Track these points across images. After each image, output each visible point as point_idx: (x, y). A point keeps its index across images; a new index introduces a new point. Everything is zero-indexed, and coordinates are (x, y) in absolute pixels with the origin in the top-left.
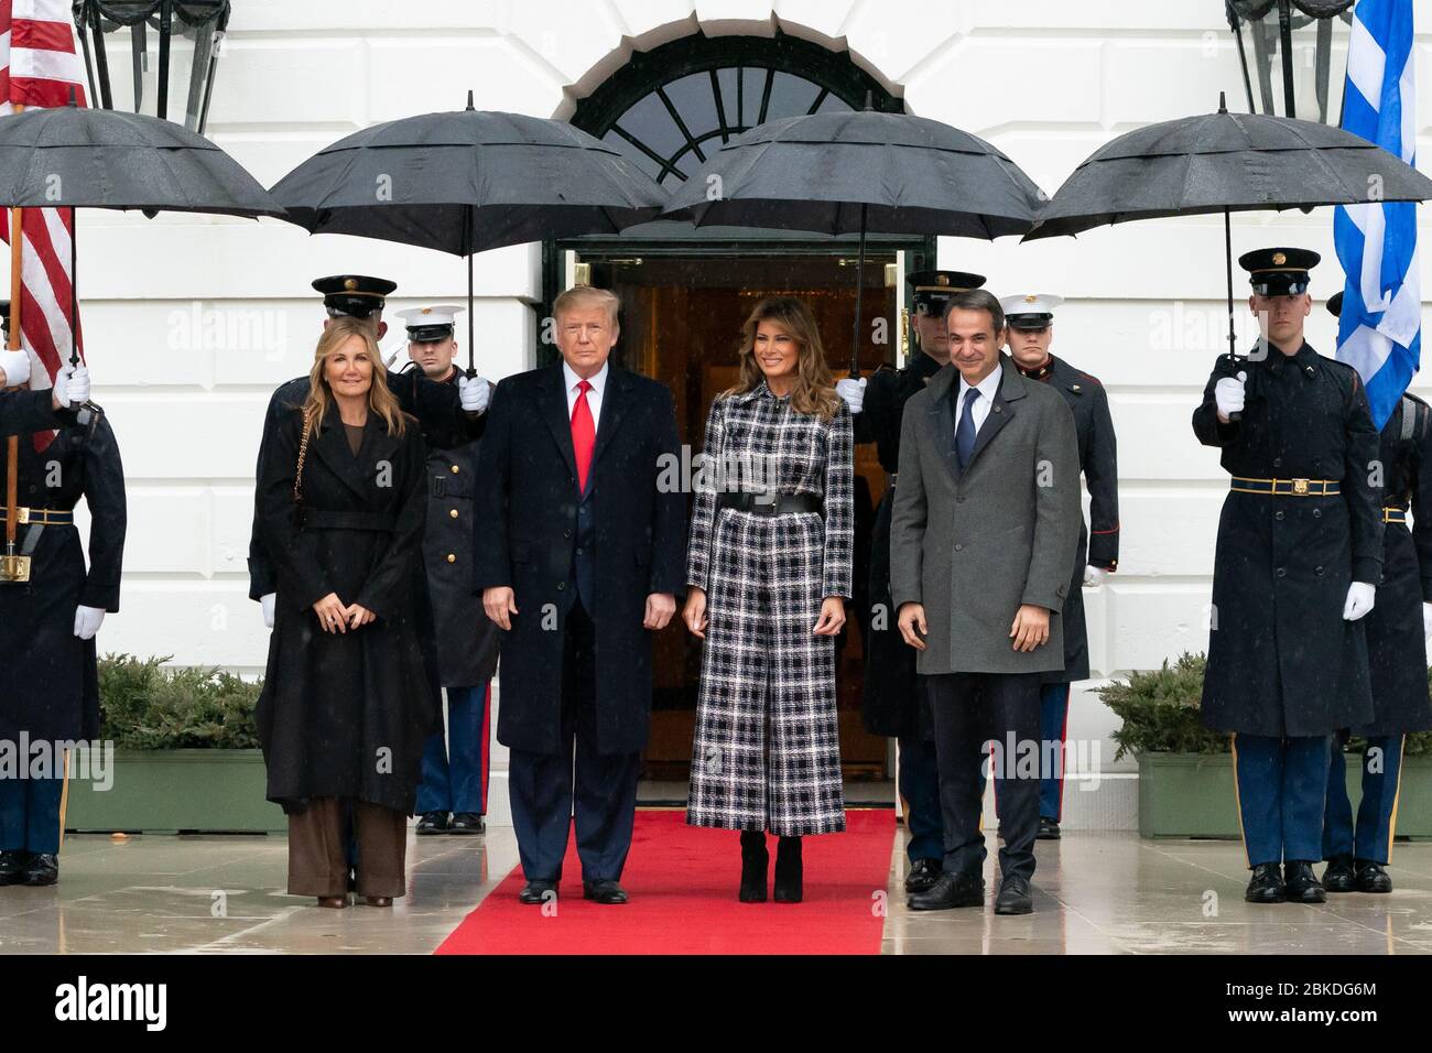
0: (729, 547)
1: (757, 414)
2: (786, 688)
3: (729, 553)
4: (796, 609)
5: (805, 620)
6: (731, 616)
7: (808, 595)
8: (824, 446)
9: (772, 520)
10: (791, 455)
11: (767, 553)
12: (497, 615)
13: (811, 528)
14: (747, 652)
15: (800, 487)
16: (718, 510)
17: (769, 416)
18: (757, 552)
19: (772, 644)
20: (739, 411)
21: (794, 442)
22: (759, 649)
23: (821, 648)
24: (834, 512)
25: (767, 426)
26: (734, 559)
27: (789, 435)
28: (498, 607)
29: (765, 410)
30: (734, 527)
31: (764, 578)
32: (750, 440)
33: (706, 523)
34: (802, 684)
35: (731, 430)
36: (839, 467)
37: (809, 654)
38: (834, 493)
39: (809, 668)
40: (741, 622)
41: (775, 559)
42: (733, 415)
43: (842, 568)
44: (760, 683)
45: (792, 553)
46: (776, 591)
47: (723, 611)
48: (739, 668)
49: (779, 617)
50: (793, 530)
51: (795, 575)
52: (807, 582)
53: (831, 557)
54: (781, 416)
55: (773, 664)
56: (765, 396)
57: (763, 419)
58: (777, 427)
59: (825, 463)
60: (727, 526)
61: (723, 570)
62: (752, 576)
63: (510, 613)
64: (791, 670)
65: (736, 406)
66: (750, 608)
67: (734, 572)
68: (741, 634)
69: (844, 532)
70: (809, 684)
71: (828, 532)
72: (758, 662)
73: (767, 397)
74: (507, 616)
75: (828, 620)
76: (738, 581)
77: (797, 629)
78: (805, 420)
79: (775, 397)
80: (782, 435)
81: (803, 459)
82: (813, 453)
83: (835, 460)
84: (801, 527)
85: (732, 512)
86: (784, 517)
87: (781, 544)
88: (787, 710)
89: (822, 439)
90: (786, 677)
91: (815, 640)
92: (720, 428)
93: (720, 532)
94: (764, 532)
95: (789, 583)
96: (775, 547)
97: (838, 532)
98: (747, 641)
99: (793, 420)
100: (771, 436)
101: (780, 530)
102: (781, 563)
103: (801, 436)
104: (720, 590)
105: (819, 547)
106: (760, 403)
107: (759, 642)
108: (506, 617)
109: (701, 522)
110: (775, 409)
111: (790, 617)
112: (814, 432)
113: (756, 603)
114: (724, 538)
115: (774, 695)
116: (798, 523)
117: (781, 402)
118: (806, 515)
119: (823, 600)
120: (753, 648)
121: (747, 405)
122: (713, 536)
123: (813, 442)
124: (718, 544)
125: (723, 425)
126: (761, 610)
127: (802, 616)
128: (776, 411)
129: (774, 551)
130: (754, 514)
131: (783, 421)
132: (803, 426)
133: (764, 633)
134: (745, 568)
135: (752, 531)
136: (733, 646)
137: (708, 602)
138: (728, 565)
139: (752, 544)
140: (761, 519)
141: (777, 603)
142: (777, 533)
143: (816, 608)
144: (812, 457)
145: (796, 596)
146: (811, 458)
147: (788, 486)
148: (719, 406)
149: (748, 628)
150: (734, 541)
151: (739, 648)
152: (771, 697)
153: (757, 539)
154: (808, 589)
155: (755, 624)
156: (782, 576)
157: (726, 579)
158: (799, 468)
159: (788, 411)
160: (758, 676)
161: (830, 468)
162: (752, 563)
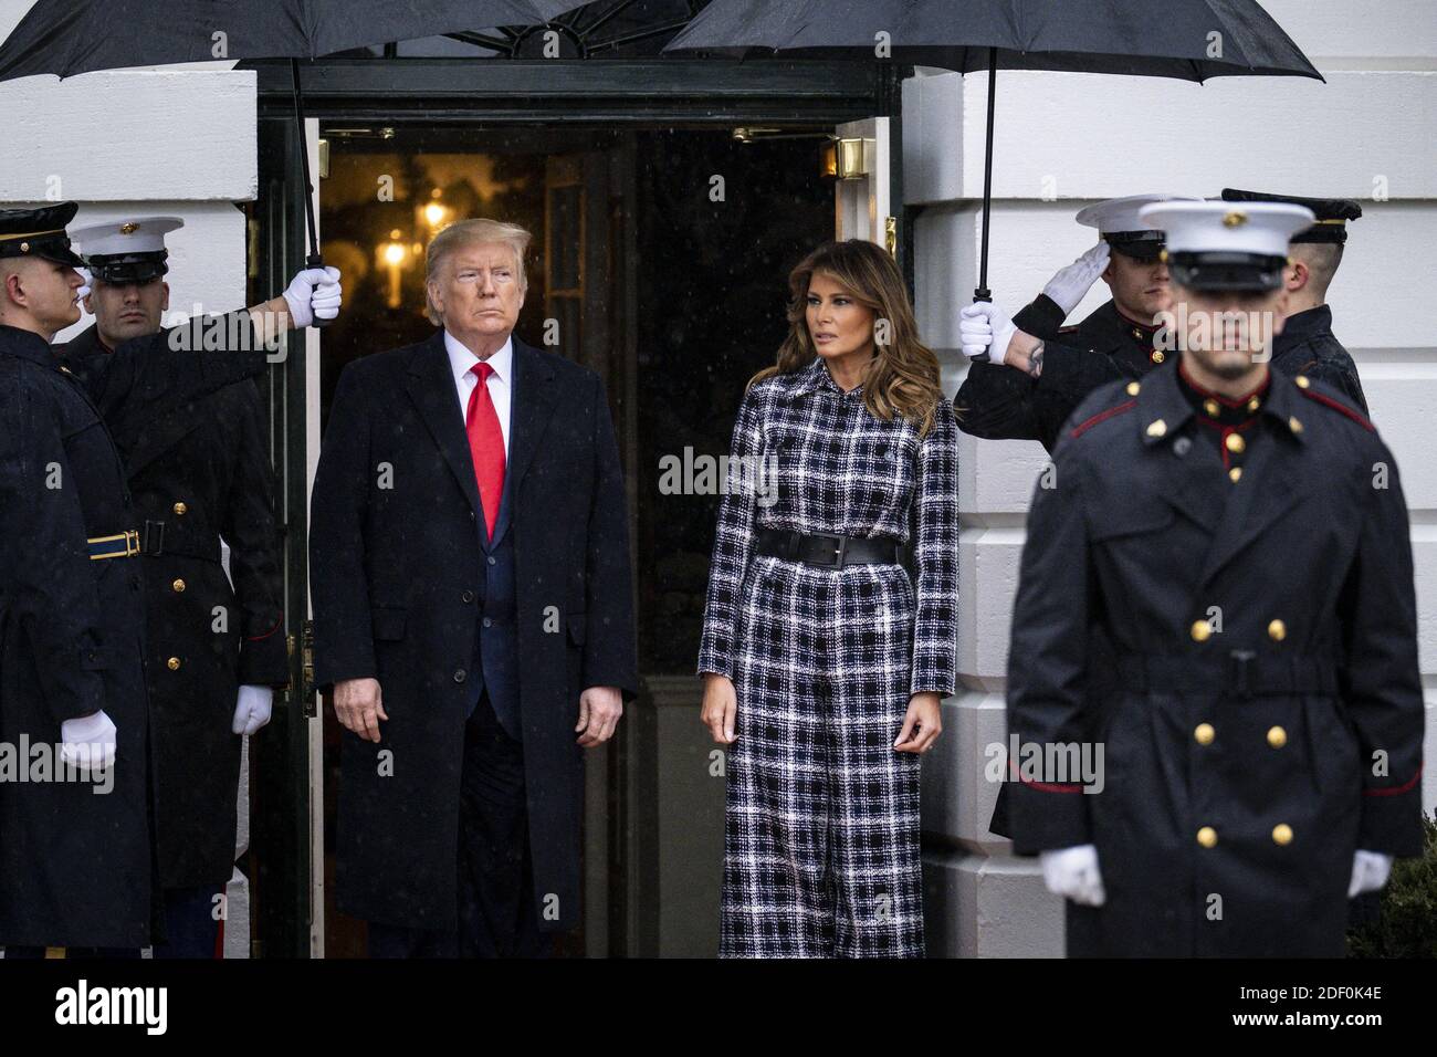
0: (769, 615)
1: (814, 415)
2: (858, 828)
3: (768, 625)
4: (872, 709)
5: (884, 725)
6: (775, 719)
7: (888, 687)
8: (915, 465)
9: (835, 575)
10: (867, 478)
11: (828, 625)
12: (360, 722)
13: (894, 587)
14: (801, 773)
15: (878, 527)
16: (751, 560)
17: (832, 419)
18: (812, 623)
19: (835, 760)
20: (786, 411)
21: (871, 459)
22: (819, 769)
23: (905, 768)
24: (931, 565)
25: (829, 434)
26: (777, 633)
27: (863, 448)
28: (363, 708)
29: (825, 409)
30: (777, 585)
31: (823, 663)
32: (804, 453)
33: (734, 579)
34: (882, 821)
35: (774, 439)
36: (939, 498)
37: (891, 777)
38: (931, 537)
39: (891, 797)
40: (791, 728)
41: (838, 633)
42: (777, 417)
43: (942, 649)
44: (820, 819)
45: (865, 625)
46: (841, 681)
47: (762, 712)
48: (791, 798)
49: (845, 721)
50: (868, 589)
51: (869, 659)
52: (887, 669)
53: (926, 633)
54: (849, 421)
55: (836, 790)
56: (825, 388)
57: (822, 424)
58: (845, 435)
59: (917, 491)
60: (766, 583)
61: (759, 651)
62: (803, 659)
63: (379, 719)
64: (865, 801)
65: (781, 402)
66: (802, 708)
67: (777, 654)
68: (791, 746)
69: (945, 595)
70: (891, 821)
71: (921, 595)
72: (817, 787)
73: (830, 390)
74: (376, 723)
75: (916, 728)
76: (784, 666)
77: (874, 738)
78: (887, 426)
79: (841, 391)
80: (853, 448)
81: (884, 484)
82: (899, 474)
83: (933, 487)
84: (879, 586)
85: (773, 562)
86: (852, 570)
87: (849, 611)
88: (860, 861)
89: (911, 454)
90: (858, 811)
91: (898, 756)
92: (757, 436)
93: (755, 591)
94: (823, 593)
95: (859, 670)
96: (838, 616)
97: (937, 595)
98: (800, 756)
99: (868, 427)
100: (836, 448)
101: (847, 591)
102: (849, 639)
103: (882, 448)
104: (755, 681)
105: (905, 616)
106: (817, 399)
107: (818, 758)
108: (373, 723)
109: (726, 578)
110: (840, 408)
111: (861, 720)
112: (901, 444)
113: (810, 700)
114: (762, 603)
115: (839, 837)
116: (875, 579)
117: (851, 398)
118: (885, 568)
119: (911, 697)
120: (809, 767)
121: (799, 403)
122: (744, 597)
123: (900, 460)
124: (752, 610)
125: (761, 431)
126: (819, 710)
127: (881, 719)
128: (844, 412)
129: (838, 622)
130: (807, 565)
131: (853, 427)
132: (883, 434)
133: (823, 744)
134: (794, 647)
135: (804, 590)
136: (780, 765)
137: (740, 697)
138: (768, 643)
139: (803, 610)
140: (817, 574)
141: (842, 699)
142: (842, 595)
143: (900, 707)
144: (898, 481)
145: (872, 688)
146: (896, 482)
147: (859, 524)
148: (755, 402)
149: (801, 736)
150: (778, 607)
151: (789, 768)
152: (836, 840)
153: (812, 603)
154: (889, 678)
155: (811, 731)
156: (849, 660)
157: (766, 663)
158: (879, 497)
159: (860, 412)
160: (816, 808)
161: (925, 499)
162: (803, 639)
